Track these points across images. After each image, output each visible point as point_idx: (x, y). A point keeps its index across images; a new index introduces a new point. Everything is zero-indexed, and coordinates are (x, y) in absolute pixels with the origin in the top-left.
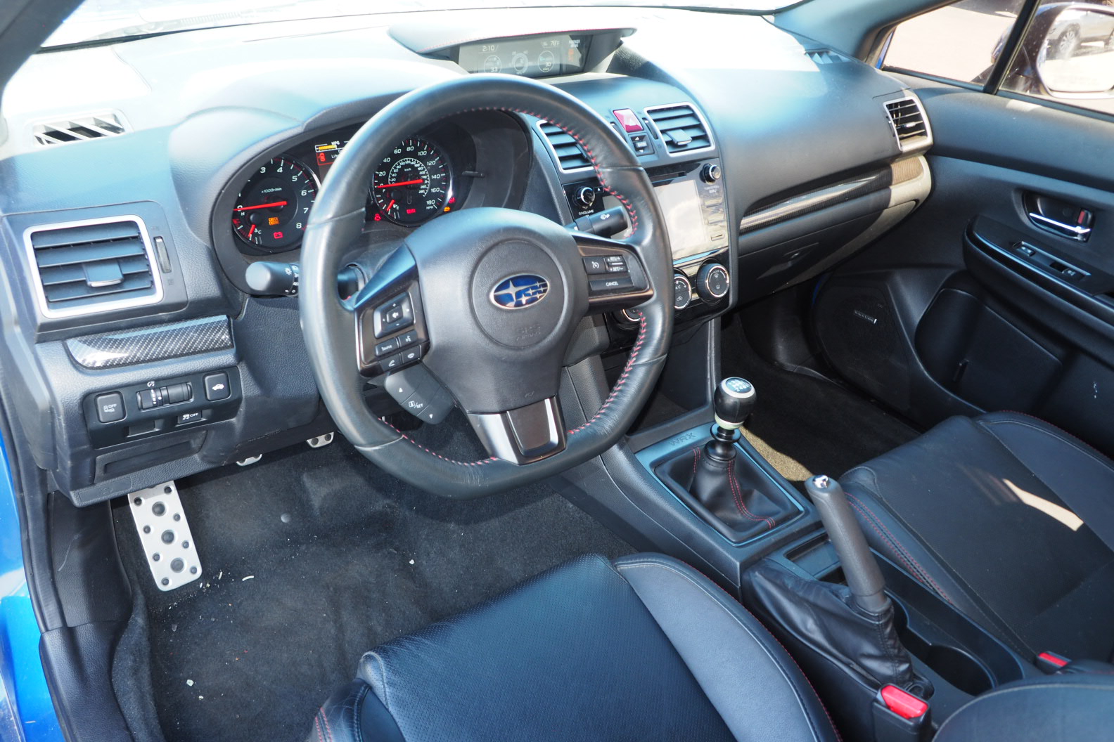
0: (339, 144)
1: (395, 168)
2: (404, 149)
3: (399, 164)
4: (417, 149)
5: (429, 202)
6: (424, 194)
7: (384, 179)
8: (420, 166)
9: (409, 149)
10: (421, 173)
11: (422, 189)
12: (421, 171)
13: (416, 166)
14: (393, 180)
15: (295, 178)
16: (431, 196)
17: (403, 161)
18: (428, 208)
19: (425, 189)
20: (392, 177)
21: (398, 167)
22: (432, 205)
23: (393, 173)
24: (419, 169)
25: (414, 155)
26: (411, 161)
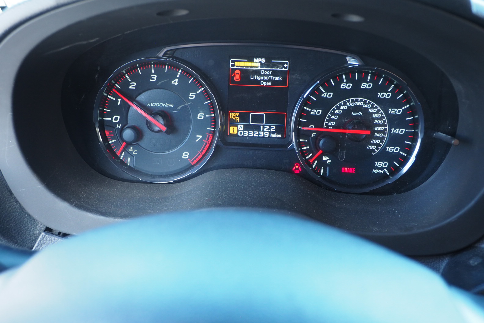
0: (264, 62)
1: (338, 108)
2: (356, 85)
3: (345, 104)
4: (377, 89)
5: (378, 164)
6: (373, 151)
7: (318, 121)
8: (378, 112)
9: (364, 86)
10: (376, 122)
11: (374, 144)
12: (378, 119)
13: (371, 110)
14: (331, 123)
15: (192, 96)
16: (383, 155)
17: (353, 101)
18: (376, 171)
19: (378, 145)
20: (330, 120)
21: (342, 107)
22: (382, 168)
23: (333, 114)
24: (375, 116)
25: (371, 95)
26: (365, 103)
